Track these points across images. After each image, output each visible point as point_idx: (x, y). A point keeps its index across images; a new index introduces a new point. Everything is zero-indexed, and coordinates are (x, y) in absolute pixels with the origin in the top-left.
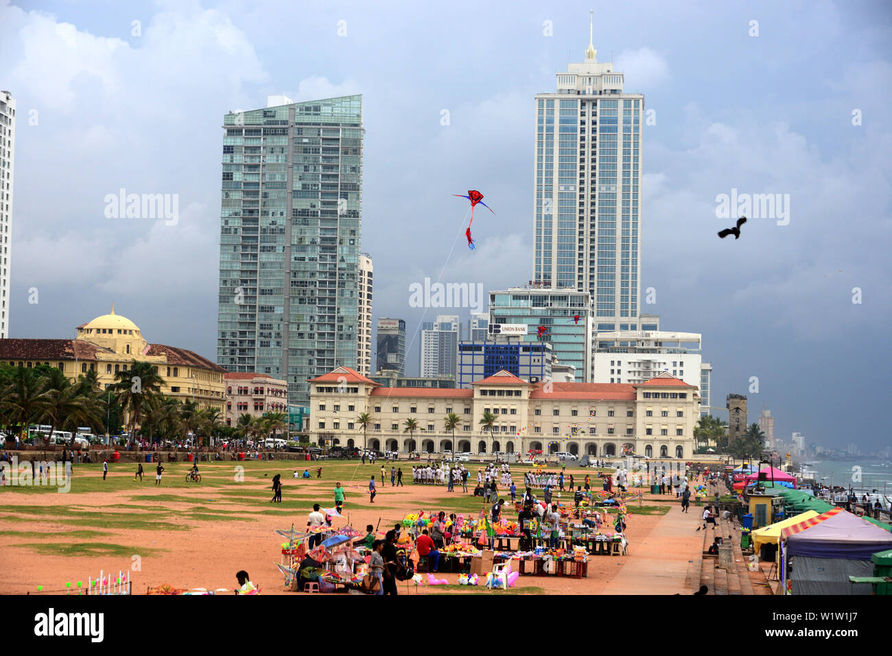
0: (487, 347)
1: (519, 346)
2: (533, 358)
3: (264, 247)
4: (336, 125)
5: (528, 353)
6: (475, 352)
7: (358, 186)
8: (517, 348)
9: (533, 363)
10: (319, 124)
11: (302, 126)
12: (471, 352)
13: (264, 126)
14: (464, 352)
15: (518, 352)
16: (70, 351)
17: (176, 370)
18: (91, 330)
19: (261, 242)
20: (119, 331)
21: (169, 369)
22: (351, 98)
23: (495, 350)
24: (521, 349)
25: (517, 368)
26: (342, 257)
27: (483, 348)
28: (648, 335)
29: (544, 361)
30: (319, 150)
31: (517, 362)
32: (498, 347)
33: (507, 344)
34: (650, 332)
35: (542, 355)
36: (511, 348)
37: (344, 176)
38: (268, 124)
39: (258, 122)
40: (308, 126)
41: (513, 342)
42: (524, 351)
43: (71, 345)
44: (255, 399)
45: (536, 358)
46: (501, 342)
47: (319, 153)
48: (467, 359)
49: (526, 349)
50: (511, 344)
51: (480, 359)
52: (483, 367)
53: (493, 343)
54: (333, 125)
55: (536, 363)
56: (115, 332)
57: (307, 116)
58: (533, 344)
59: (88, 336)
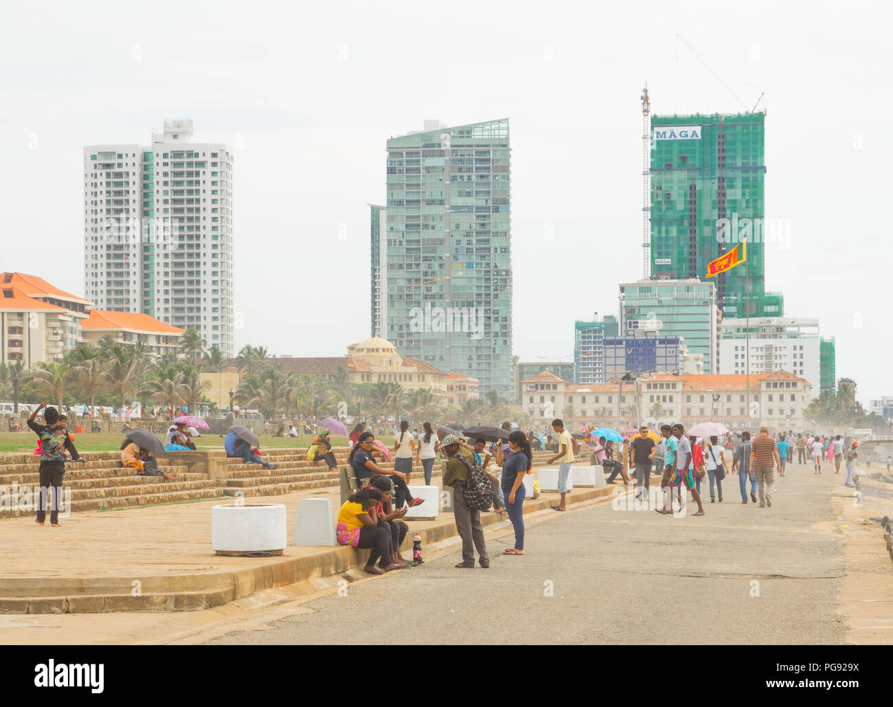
0: (627, 341)
1: (656, 339)
2: (668, 350)
3: (426, 257)
4: (487, 146)
5: (664, 346)
6: (617, 346)
7: (508, 200)
8: (654, 341)
9: (668, 354)
10: (472, 146)
11: (456, 148)
12: (613, 346)
13: (424, 149)
14: (607, 346)
15: (654, 345)
16: (352, 366)
17: (423, 376)
18: (363, 350)
19: (423, 253)
20: (384, 350)
21: (419, 376)
22: (500, 121)
23: (635, 343)
24: (657, 342)
25: (655, 358)
26: (496, 264)
27: (624, 343)
28: (769, 321)
29: (678, 352)
30: (472, 168)
31: (655, 354)
32: (637, 341)
33: (645, 338)
34: (772, 318)
35: (676, 347)
36: (649, 342)
37: (495, 192)
38: (426, 147)
39: (417, 145)
40: (461, 148)
41: (650, 337)
42: (660, 343)
43: (352, 361)
44: (459, 395)
45: (671, 350)
46: (639, 337)
47: (472, 171)
48: (610, 352)
49: (662, 342)
50: (648, 338)
51: (621, 352)
52: (624, 359)
53: (632, 338)
54: (484, 146)
55: (671, 354)
56: (381, 351)
57: (460, 139)
58: (668, 338)
59: (361, 354)
